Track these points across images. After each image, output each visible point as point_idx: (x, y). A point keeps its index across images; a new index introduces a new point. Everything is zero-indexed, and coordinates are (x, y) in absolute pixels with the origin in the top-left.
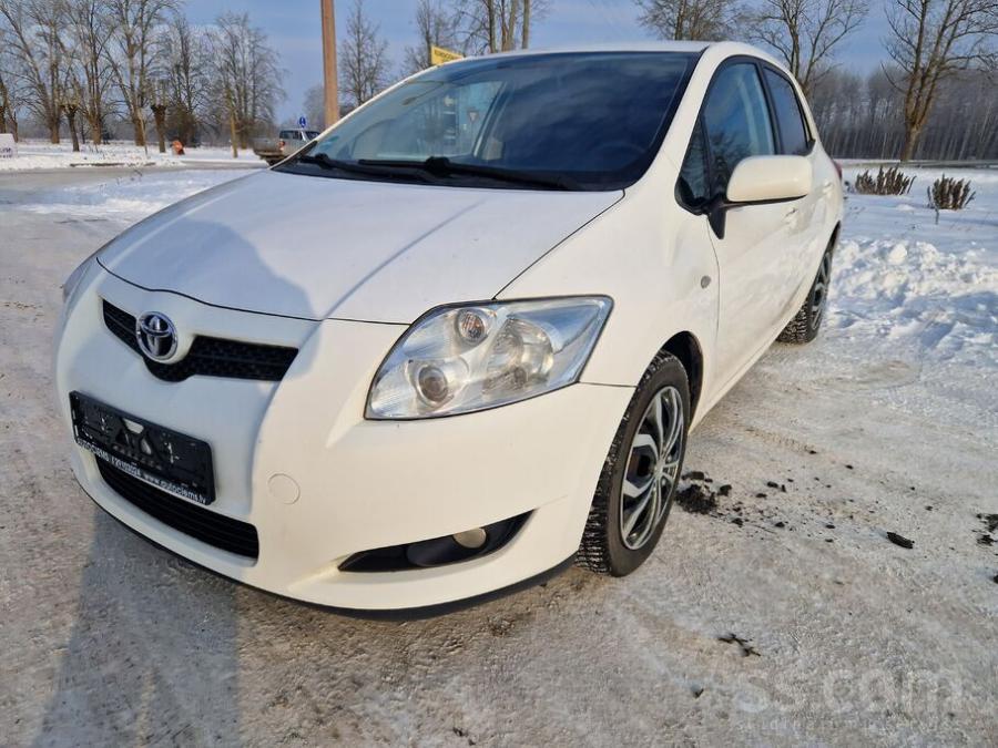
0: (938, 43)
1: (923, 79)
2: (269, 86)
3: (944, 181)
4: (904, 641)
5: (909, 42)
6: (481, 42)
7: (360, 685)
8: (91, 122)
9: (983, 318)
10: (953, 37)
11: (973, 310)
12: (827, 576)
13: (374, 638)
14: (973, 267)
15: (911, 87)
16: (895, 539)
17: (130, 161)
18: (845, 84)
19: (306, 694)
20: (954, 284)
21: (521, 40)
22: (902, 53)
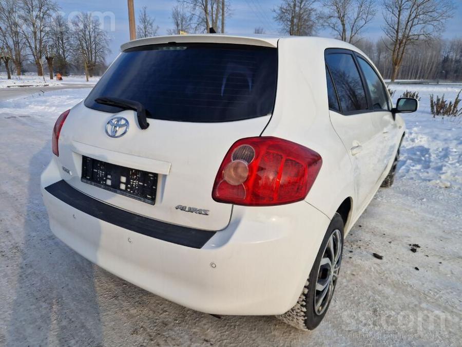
0: (405, 29)
1: (400, 44)
2: (103, 47)
3: (407, 93)
4: (377, 297)
5: (393, 28)
6: (203, 28)
7: (166, 325)
8: (16, 64)
9: (419, 158)
10: (412, 26)
11: (415, 154)
12: (349, 272)
13: (170, 306)
14: (416, 135)
15: (395, 48)
16: (376, 256)
17: (36, 84)
18: (366, 46)
19: (145, 329)
20: (407, 143)
21: (221, 27)
22: (390, 33)
